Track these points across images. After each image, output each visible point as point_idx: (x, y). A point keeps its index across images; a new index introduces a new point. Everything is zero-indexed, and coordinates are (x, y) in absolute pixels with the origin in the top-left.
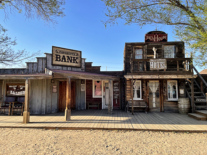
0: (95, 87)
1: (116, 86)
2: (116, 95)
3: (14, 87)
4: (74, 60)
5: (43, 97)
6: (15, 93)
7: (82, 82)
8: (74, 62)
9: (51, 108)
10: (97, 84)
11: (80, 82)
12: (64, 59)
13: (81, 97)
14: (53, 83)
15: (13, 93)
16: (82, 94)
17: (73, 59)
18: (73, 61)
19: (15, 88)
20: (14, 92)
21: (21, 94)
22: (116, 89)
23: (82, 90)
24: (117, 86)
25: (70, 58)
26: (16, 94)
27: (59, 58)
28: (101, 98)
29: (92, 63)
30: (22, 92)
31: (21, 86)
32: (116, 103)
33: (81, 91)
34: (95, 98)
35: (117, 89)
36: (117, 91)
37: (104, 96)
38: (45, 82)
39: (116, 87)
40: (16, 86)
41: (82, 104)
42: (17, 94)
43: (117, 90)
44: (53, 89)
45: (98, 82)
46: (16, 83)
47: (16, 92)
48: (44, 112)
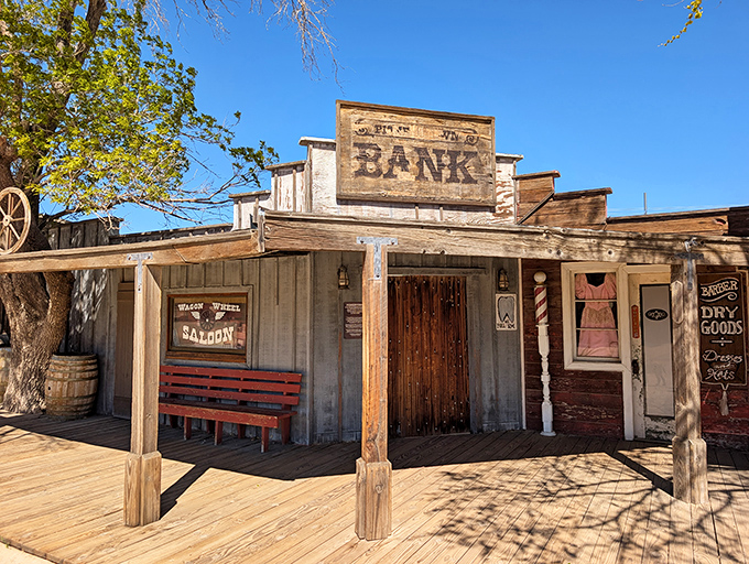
0: (580, 307)
1: (716, 304)
2: (719, 363)
3: (194, 310)
4: (453, 166)
5: (299, 356)
6: (199, 337)
7: (498, 280)
8: (453, 179)
9: (340, 418)
10: (589, 291)
11: (488, 279)
12: (398, 164)
13: (496, 364)
14: (346, 287)
15: (191, 338)
16: (502, 348)
17: (446, 160)
18: (446, 173)
19: (197, 315)
20: (194, 331)
21: (218, 341)
22: (719, 320)
23: (503, 326)
24: (724, 302)
25: (434, 157)
26: (202, 341)
27: (375, 160)
28: (619, 376)
29: (558, 175)
30: (219, 332)
31: (216, 306)
32: (725, 411)
33: (495, 334)
34: (576, 372)
35: (727, 318)
36: (727, 337)
37: (634, 363)
38: (305, 283)
39: (718, 312)
40: (201, 306)
41: (503, 402)
42: (205, 342)
43: (725, 328)
44: (349, 319)
45: (596, 279)
46: (200, 291)
47: (202, 333)
48: (303, 437)
